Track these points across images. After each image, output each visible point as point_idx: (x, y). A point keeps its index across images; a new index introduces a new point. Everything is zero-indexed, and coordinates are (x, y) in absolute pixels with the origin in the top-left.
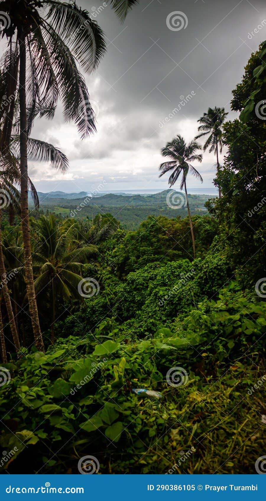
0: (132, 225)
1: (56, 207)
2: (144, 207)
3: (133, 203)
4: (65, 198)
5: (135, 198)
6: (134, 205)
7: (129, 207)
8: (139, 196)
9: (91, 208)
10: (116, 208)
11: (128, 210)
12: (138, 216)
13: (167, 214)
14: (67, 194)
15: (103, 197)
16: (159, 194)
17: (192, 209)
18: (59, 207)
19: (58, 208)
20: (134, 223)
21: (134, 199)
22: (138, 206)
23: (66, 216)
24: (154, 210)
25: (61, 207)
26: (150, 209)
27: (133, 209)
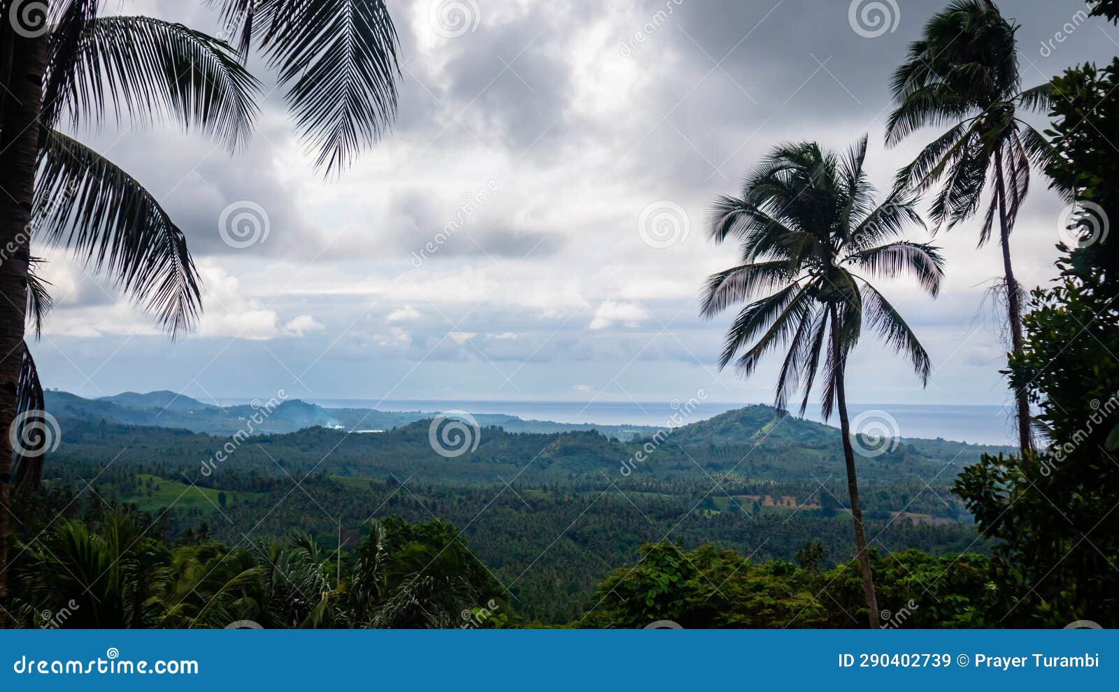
0: (550, 587)
1: (145, 478)
2: (665, 496)
3: (560, 474)
4: (196, 428)
5: (571, 444)
6: (564, 482)
7: (538, 494)
8: (592, 434)
9: (337, 488)
10: (468, 493)
11: (535, 505)
12: (585, 542)
13: (738, 538)
14: (212, 411)
15: (403, 432)
16: (701, 427)
17: (873, 516)
18: (164, 475)
19: (157, 480)
20: (558, 583)
21: (566, 451)
22: (586, 488)
23: (195, 528)
24: (671, 514)
25: (175, 477)
26: (651, 508)
27: (559, 503)
